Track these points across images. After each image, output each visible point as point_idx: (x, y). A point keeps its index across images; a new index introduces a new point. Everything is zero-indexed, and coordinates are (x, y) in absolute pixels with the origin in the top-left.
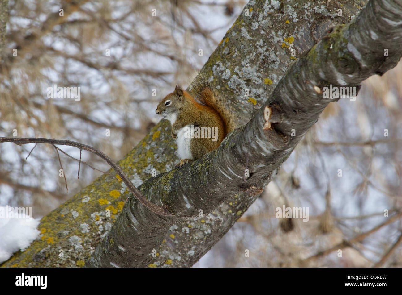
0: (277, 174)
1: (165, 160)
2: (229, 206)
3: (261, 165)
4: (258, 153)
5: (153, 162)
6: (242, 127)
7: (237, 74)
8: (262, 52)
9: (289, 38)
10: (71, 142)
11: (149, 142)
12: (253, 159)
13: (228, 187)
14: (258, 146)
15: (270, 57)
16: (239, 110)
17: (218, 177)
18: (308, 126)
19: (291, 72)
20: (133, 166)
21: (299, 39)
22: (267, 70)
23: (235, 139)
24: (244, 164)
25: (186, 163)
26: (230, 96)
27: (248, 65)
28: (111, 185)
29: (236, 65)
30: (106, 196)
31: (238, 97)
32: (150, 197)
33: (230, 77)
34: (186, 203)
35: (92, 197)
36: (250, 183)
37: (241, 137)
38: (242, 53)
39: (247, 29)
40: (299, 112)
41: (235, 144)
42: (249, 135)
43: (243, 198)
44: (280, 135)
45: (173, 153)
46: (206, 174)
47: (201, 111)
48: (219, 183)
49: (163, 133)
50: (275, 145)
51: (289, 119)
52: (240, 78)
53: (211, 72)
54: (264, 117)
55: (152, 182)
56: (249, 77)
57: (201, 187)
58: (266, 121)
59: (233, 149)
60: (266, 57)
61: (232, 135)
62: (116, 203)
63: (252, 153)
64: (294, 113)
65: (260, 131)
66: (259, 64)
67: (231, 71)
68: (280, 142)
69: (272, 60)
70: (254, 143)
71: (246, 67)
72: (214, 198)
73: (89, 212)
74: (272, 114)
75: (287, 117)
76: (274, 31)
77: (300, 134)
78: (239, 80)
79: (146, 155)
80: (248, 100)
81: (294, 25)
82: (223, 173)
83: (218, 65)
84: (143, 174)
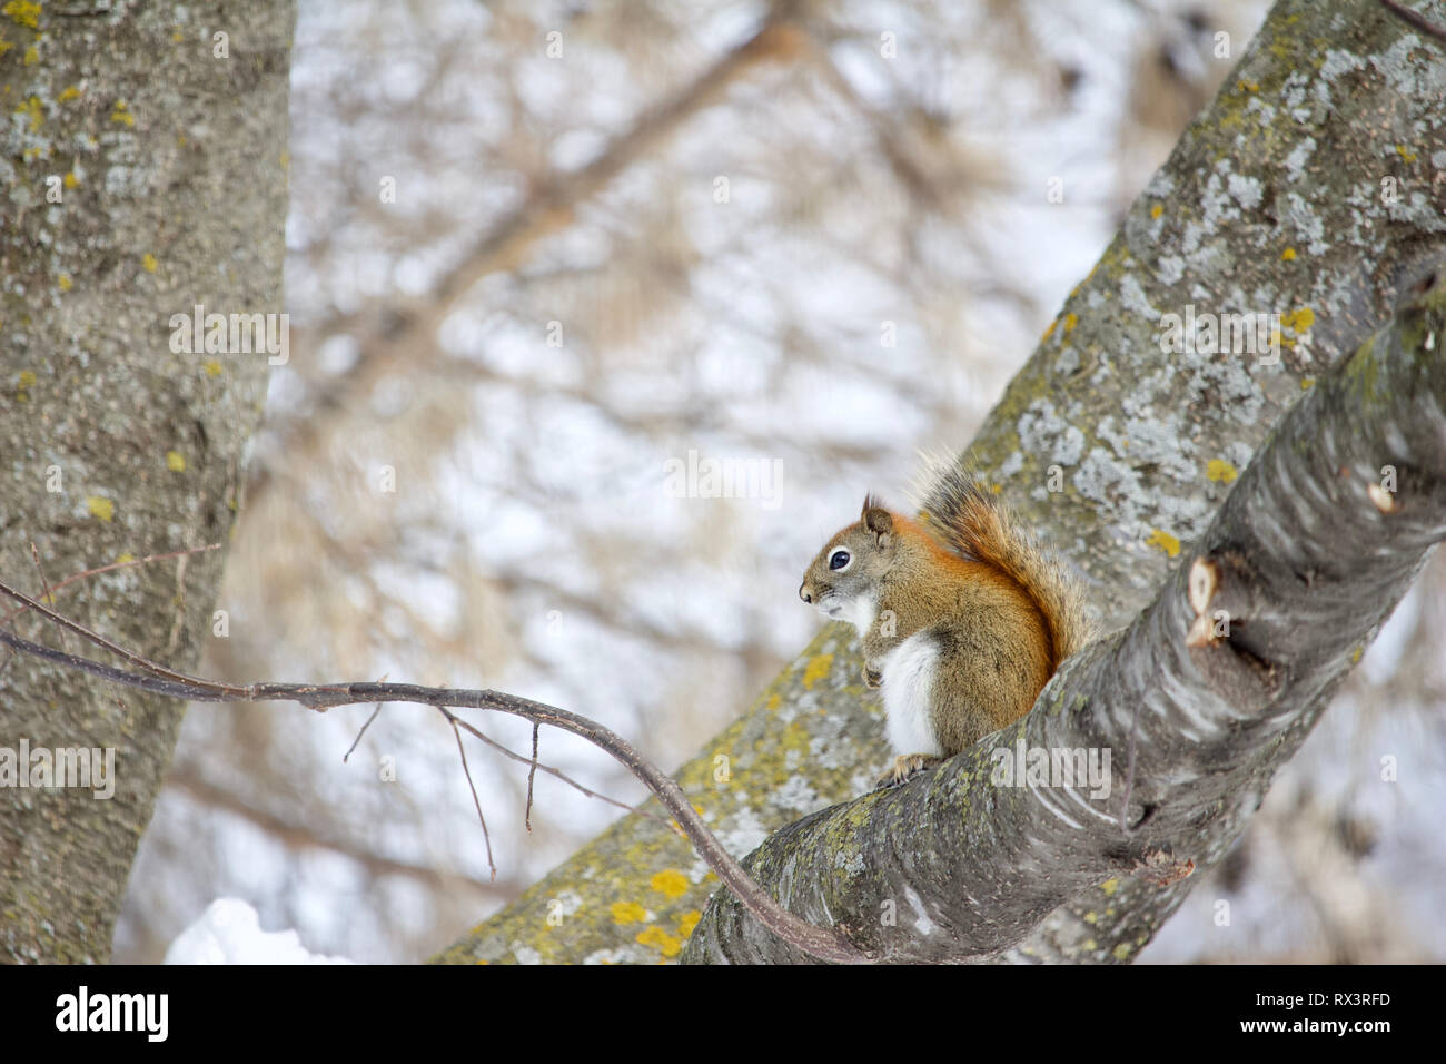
0: (1258, 808)
1: (847, 758)
2: (1086, 924)
3: (1185, 774)
4: (1170, 730)
5: (808, 767)
6: (1113, 637)
7: (1108, 446)
8: (1199, 363)
9: (1295, 312)
10: (500, 695)
11: (793, 695)
12: (1155, 753)
13: (1067, 854)
14: (1170, 705)
15: (1227, 382)
16: (1116, 575)
17: (1031, 819)
18: (1351, 632)
19: (1284, 432)
20: (735, 783)
21: (1334, 315)
22: (1215, 431)
23: (1086, 681)
24: (1122, 773)
25: (913, 771)
26: (1082, 524)
27: (1148, 411)
28: (657, 851)
29: (1104, 413)
30: (637, 894)
31: (1112, 530)
32: (786, 892)
33: (1084, 457)
34: (916, 917)
35: (587, 895)
36: (1145, 839)
37: (1107, 672)
38: (1125, 370)
39: (1144, 283)
40: (1315, 578)
41: (1086, 698)
42: (1137, 666)
43: (1133, 897)
44: (1250, 664)
45: (878, 735)
46: (988, 808)
47: (961, 581)
48: (1034, 841)
49: (842, 663)
50: (1233, 703)
51: (1283, 605)
52: (1117, 459)
53: (1014, 438)
54: (1189, 600)
55: (796, 838)
56: (1151, 457)
57: (967, 858)
58: (1197, 616)
59: (1082, 715)
60: (1214, 382)
61: (1077, 667)
62: (673, 917)
63: (1150, 733)
64: (1299, 583)
65: (1178, 650)
66: (1189, 407)
67: (1086, 435)
68: (1251, 691)
69: (1235, 392)
70: (1155, 696)
71: (1142, 419)
72: (1017, 896)
73: (579, 949)
74: (1218, 587)
75: (1274, 599)
76: (1241, 288)
77: (1323, 662)
78: (1117, 466)
79: (780, 742)
80: (1150, 541)
81: (1314, 267)
82: (1048, 805)
83: (1039, 414)
84: (771, 811)
